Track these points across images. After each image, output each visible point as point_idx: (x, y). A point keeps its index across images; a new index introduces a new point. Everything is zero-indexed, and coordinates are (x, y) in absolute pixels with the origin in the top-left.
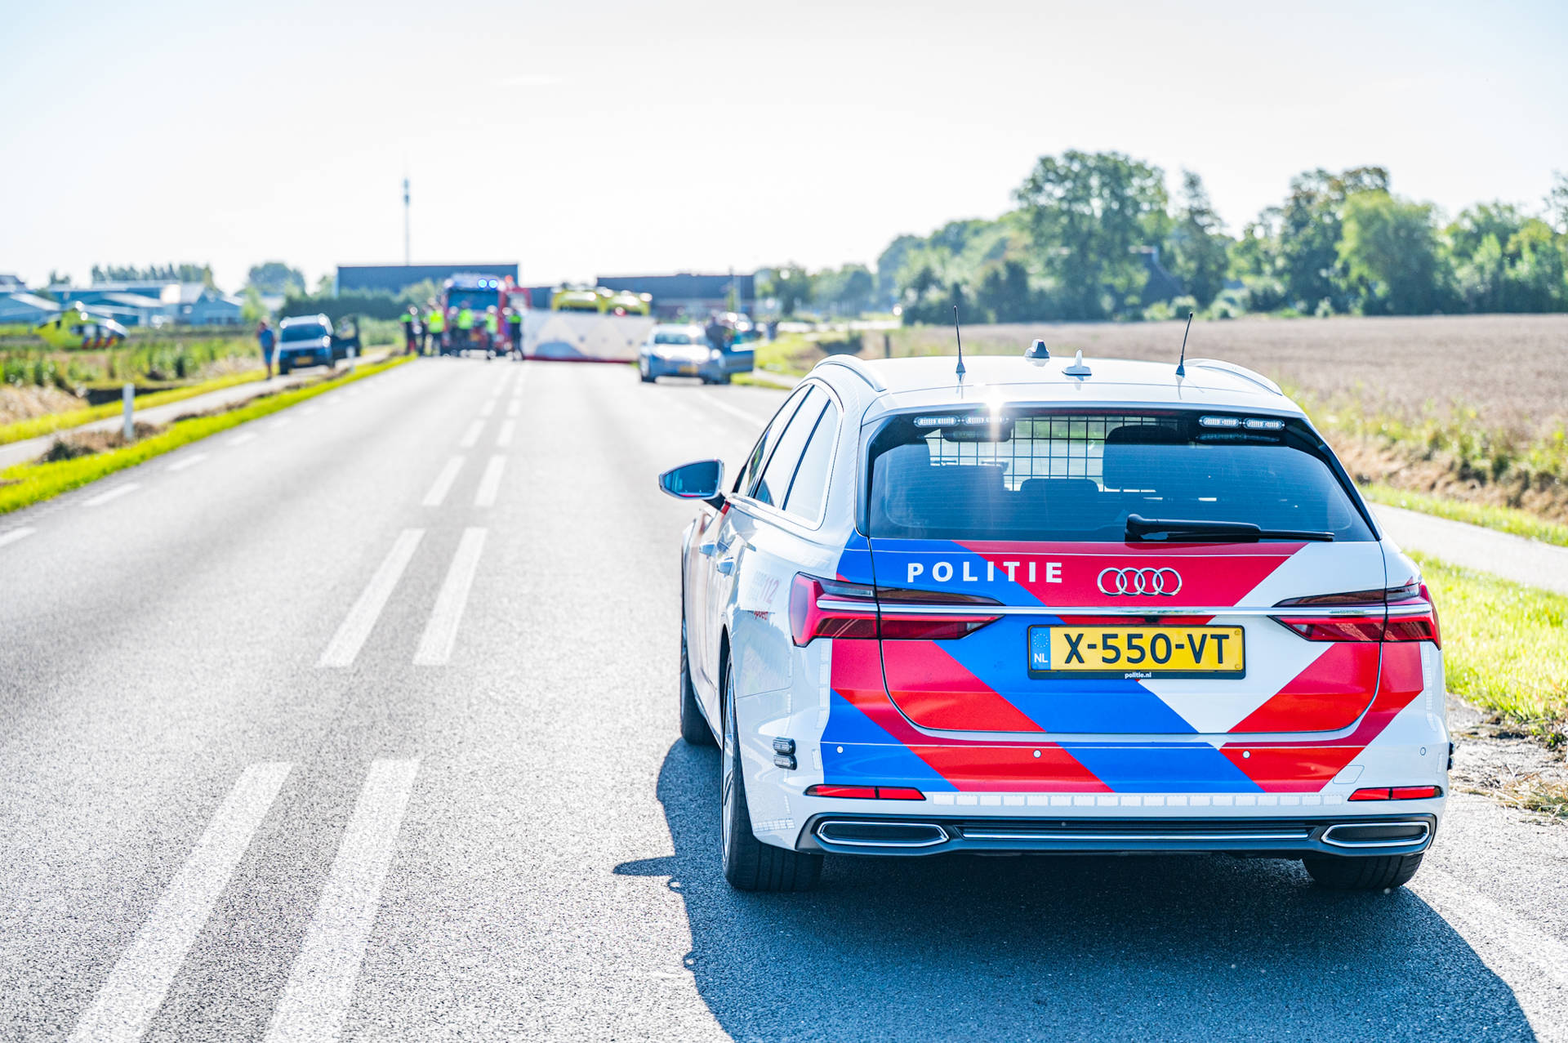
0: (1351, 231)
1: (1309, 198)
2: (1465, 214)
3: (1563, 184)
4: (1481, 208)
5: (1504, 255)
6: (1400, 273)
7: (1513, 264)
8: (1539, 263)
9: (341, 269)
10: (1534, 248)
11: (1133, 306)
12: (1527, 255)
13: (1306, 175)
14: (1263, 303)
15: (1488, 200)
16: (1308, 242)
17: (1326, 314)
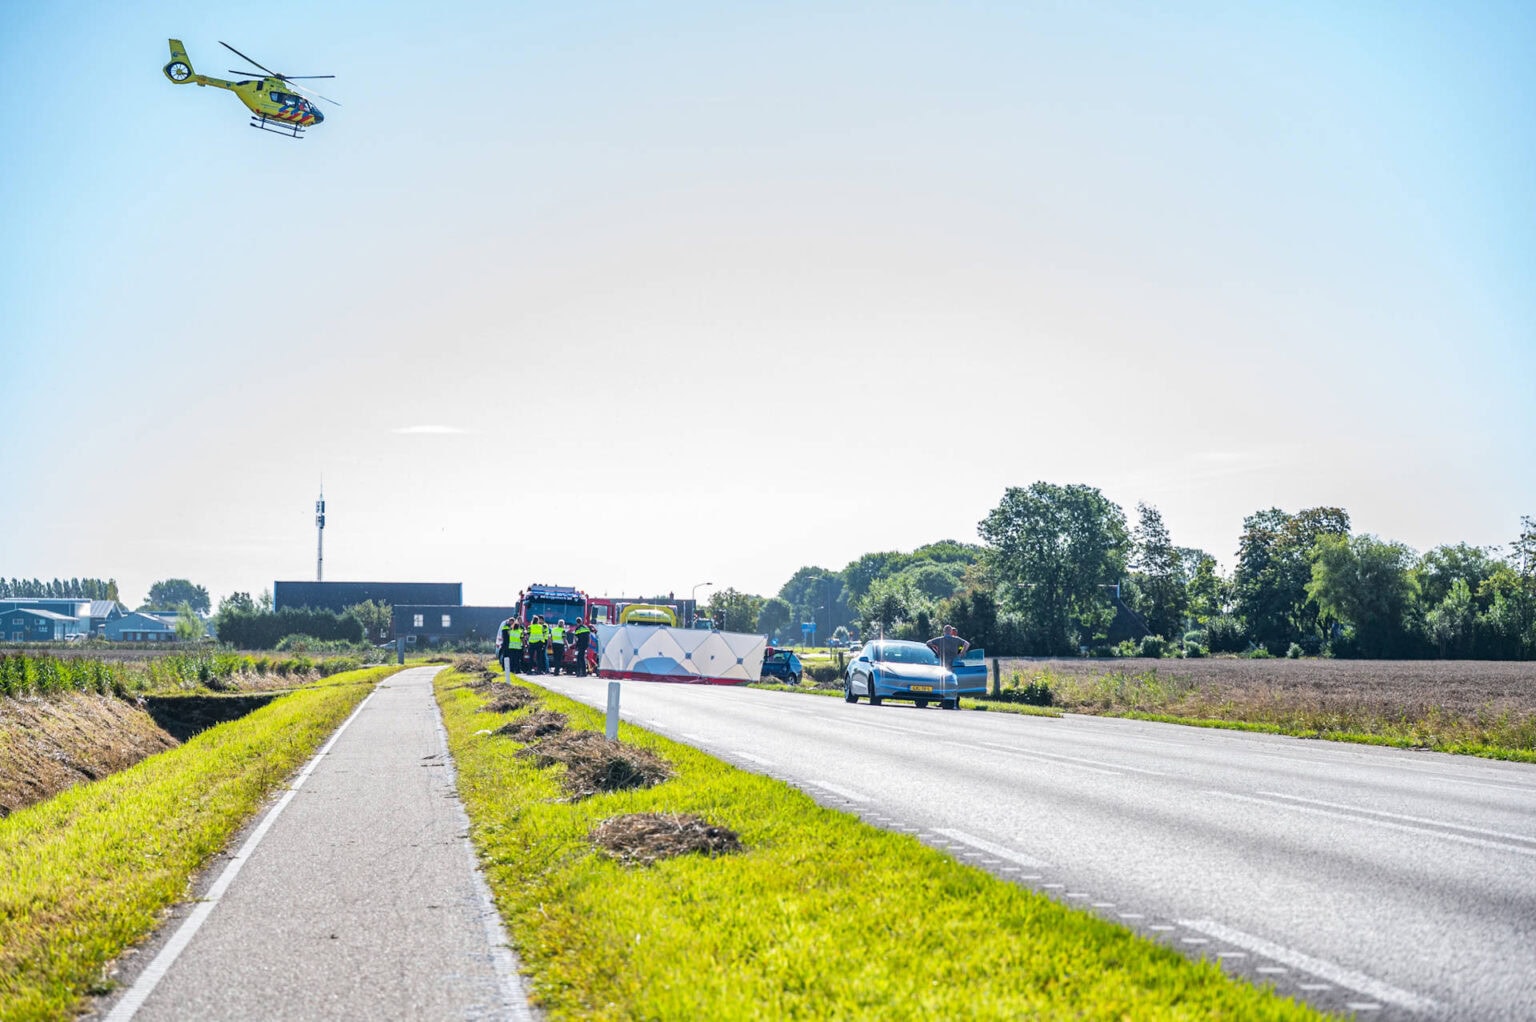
0: (1319, 570)
1: (1266, 537)
2: (1430, 558)
3: (1533, 530)
4: (1446, 552)
5: (1474, 599)
6: (1370, 615)
7: (1484, 609)
8: (1510, 608)
9: (278, 584)
10: (1506, 594)
11: (1100, 642)
12: (1499, 600)
13: (1260, 515)
14: (1223, 642)
15: (1453, 543)
16: (1268, 583)
17: (1296, 656)
